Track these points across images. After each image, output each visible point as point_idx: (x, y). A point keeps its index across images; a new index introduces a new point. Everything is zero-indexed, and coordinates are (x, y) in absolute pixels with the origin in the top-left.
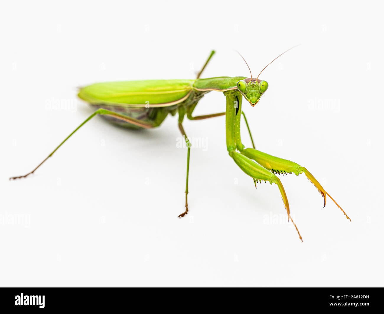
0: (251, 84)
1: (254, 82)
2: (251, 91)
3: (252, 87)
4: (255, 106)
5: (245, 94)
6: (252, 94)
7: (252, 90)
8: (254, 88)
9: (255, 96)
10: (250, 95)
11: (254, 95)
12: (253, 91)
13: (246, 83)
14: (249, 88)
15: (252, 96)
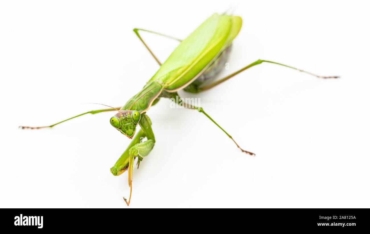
0: (124, 118)
2: (126, 125)
3: (125, 120)
5: (120, 129)
8: (127, 122)
9: (131, 128)
10: (126, 129)
11: (129, 127)
13: (119, 118)
14: (122, 122)
15: (128, 129)
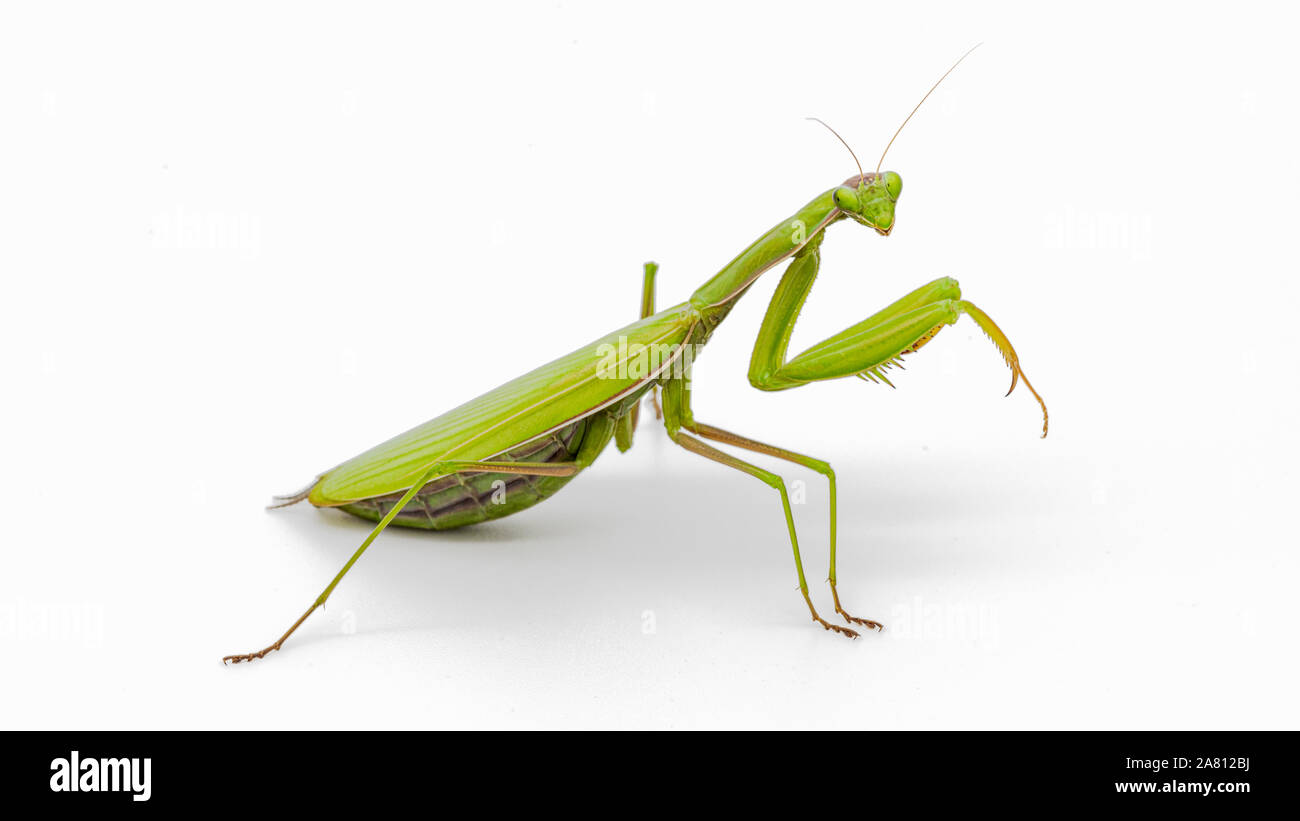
0: (866, 188)
1: (870, 182)
2: (873, 202)
3: (869, 193)
4: (893, 233)
5: (859, 214)
6: (876, 209)
7: (872, 199)
8: (876, 195)
9: (885, 210)
10: (874, 213)
11: (881, 209)
12: (876, 201)
13: (854, 190)
14: (864, 197)
15: (878, 213)
